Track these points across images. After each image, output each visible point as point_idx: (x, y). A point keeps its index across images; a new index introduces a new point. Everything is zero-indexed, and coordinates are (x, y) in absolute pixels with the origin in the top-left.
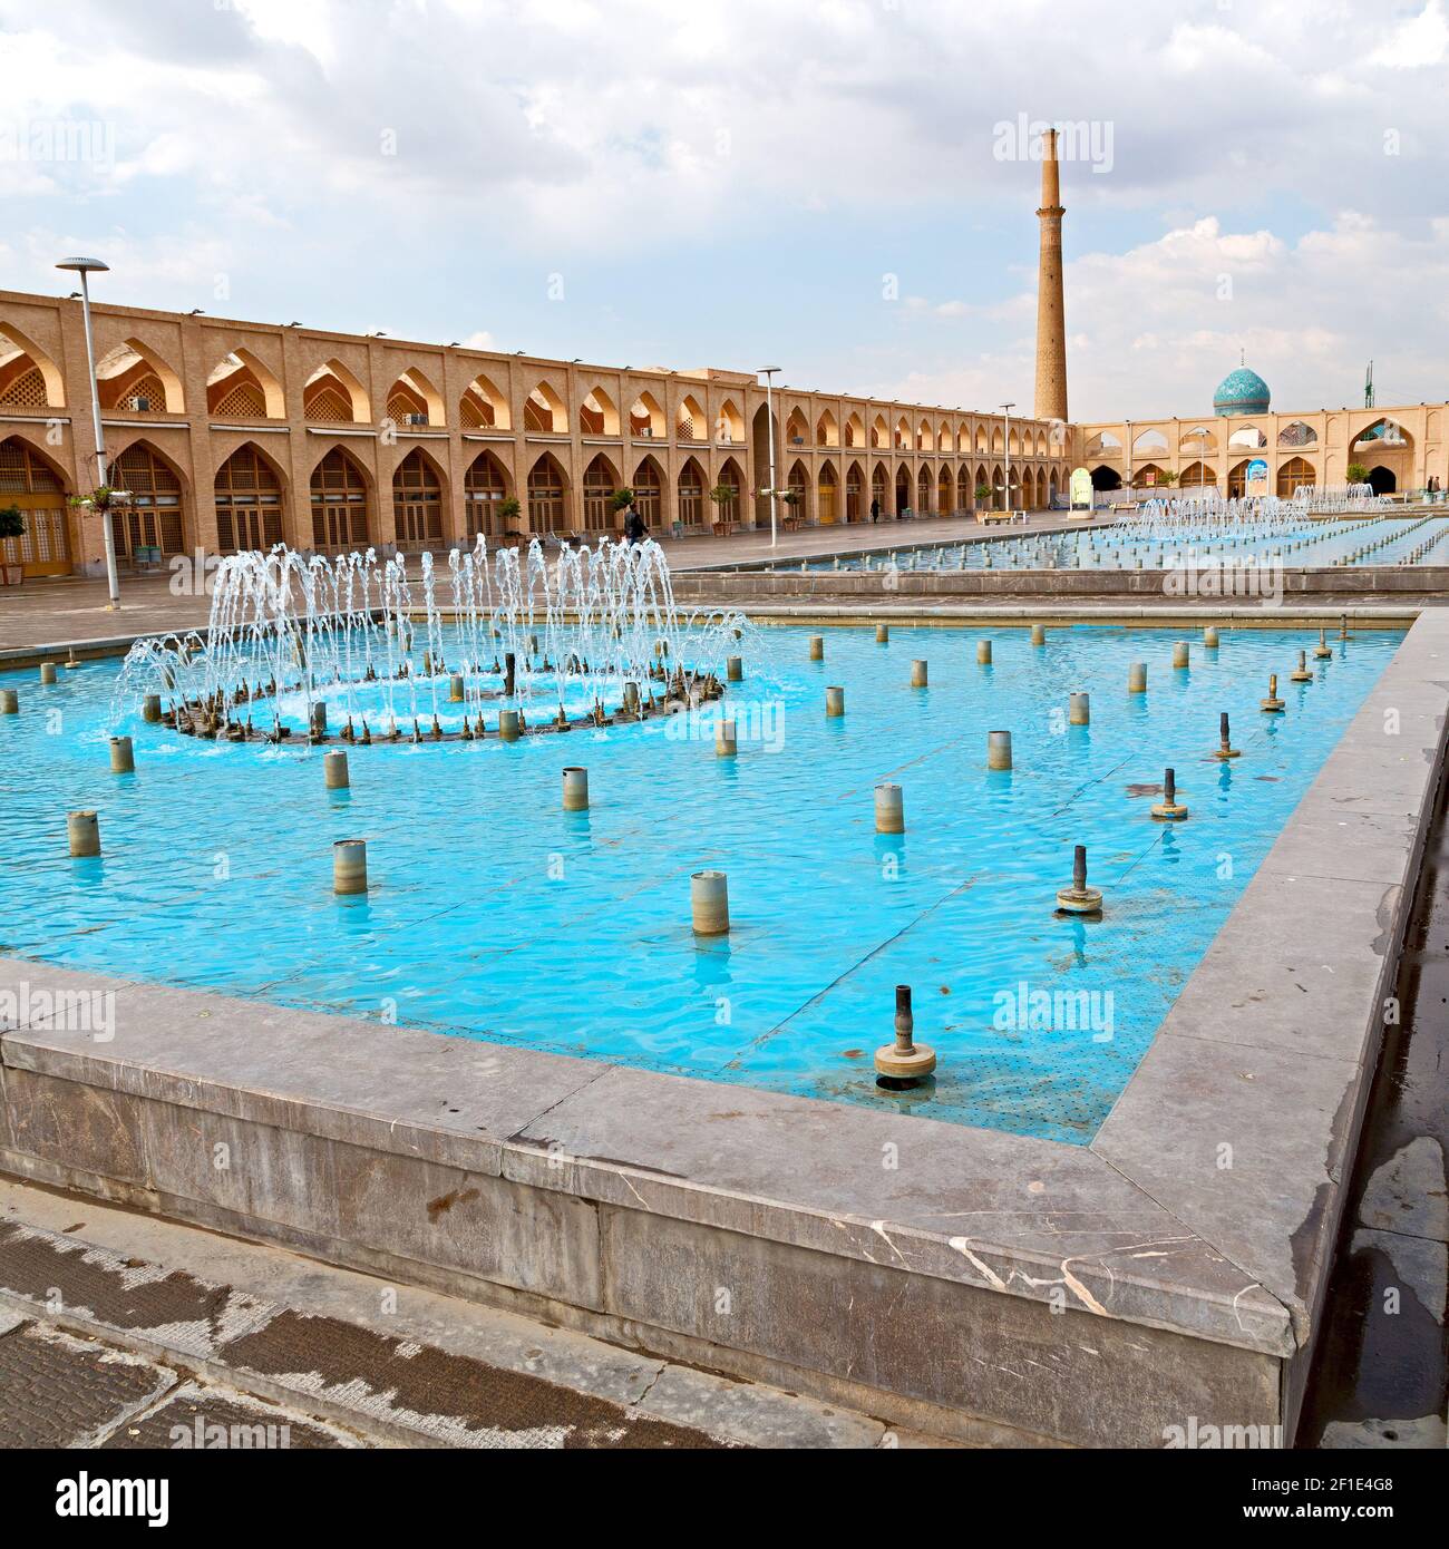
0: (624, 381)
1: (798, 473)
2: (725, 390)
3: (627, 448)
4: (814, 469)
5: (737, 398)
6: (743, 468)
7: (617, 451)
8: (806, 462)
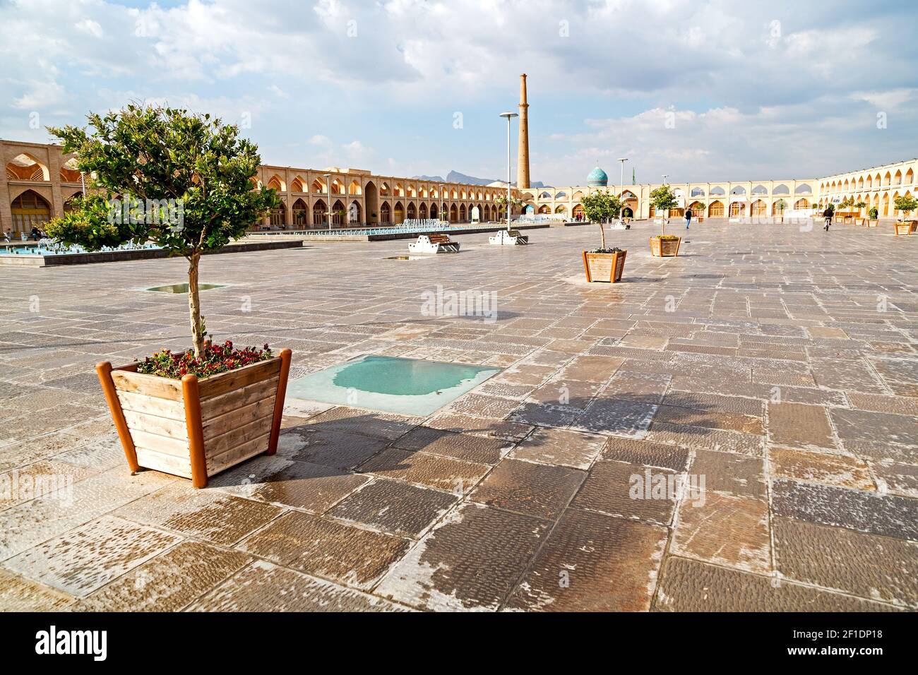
0: (310, 174)
1: (386, 206)
2: (355, 176)
3: (311, 197)
4: (393, 205)
5: (358, 179)
6: (360, 204)
7: (307, 198)
8: (389, 202)
